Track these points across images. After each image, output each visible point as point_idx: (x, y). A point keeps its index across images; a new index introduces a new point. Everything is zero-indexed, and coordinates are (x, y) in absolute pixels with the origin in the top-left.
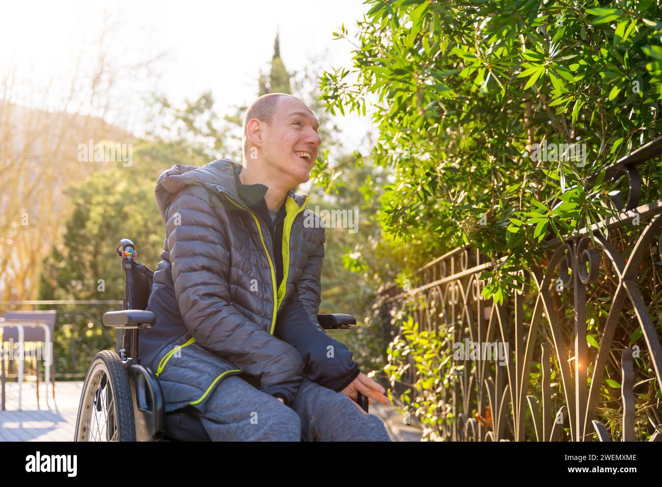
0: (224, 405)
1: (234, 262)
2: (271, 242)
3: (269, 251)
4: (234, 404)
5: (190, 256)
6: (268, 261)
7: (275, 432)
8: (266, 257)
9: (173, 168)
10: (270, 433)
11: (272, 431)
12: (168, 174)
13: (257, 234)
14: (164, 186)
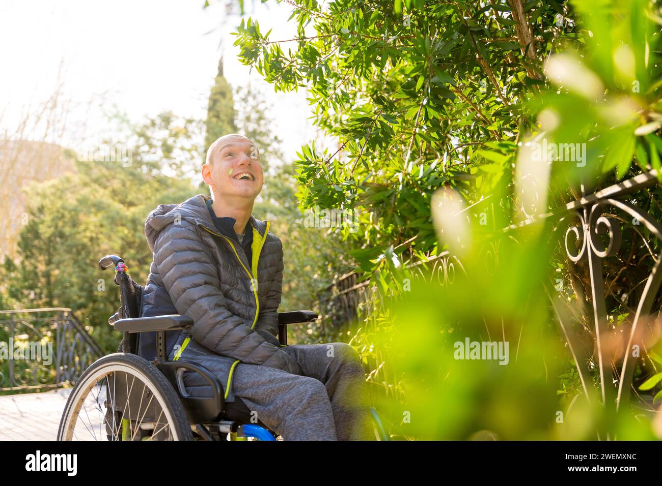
0: (260, 383)
1: (223, 279)
2: (246, 257)
3: (246, 266)
4: (269, 381)
5: (191, 275)
6: (247, 274)
7: (314, 402)
8: (245, 270)
9: (158, 208)
10: (312, 402)
11: (313, 400)
12: (154, 215)
13: (233, 253)
14: (153, 225)
